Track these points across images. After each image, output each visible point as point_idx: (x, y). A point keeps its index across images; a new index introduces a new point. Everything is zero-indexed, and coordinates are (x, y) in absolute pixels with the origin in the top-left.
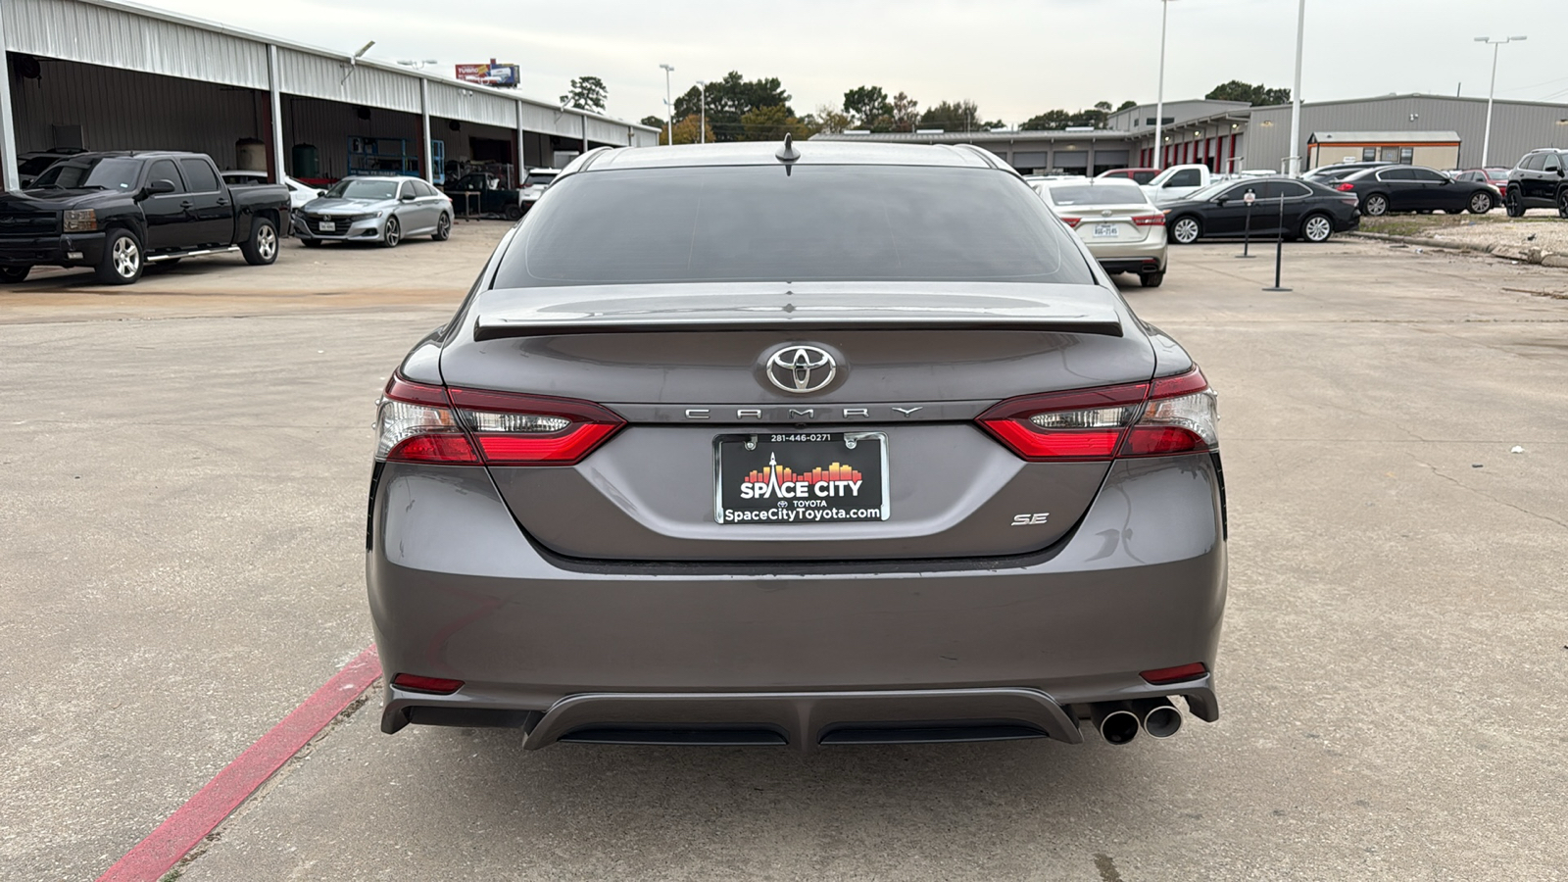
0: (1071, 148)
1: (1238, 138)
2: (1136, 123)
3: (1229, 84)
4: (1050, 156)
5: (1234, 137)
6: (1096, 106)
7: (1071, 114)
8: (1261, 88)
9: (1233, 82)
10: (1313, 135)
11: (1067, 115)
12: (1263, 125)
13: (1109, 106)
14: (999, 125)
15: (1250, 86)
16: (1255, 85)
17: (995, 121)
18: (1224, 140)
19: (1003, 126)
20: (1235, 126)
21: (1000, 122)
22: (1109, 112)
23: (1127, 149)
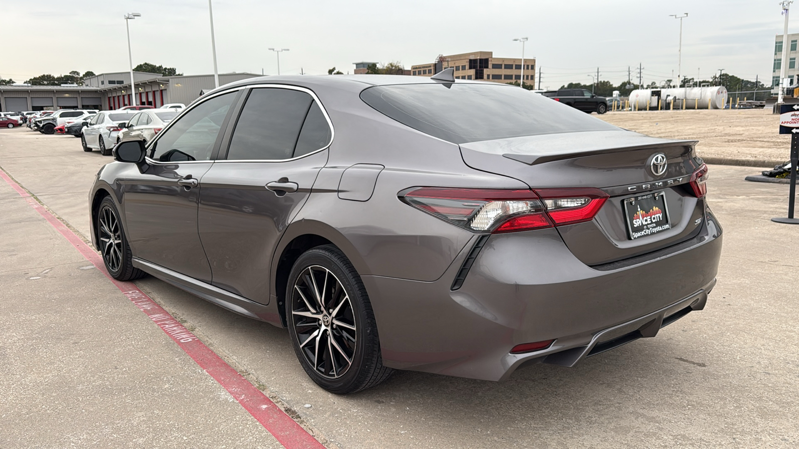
0: (67, 95)
1: (164, 92)
2: (103, 83)
3: (144, 64)
4: (55, 100)
5: (162, 91)
6: (70, 73)
7: (56, 77)
8: (161, 67)
9: (146, 64)
10: (202, 91)
11: (54, 78)
12: (176, 85)
13: (78, 74)
14: (10, 82)
15: (155, 66)
16: (158, 66)
17: (8, 79)
18: (156, 93)
19: (13, 82)
20: (161, 85)
21: (11, 80)
22: (79, 77)
23: (99, 96)
